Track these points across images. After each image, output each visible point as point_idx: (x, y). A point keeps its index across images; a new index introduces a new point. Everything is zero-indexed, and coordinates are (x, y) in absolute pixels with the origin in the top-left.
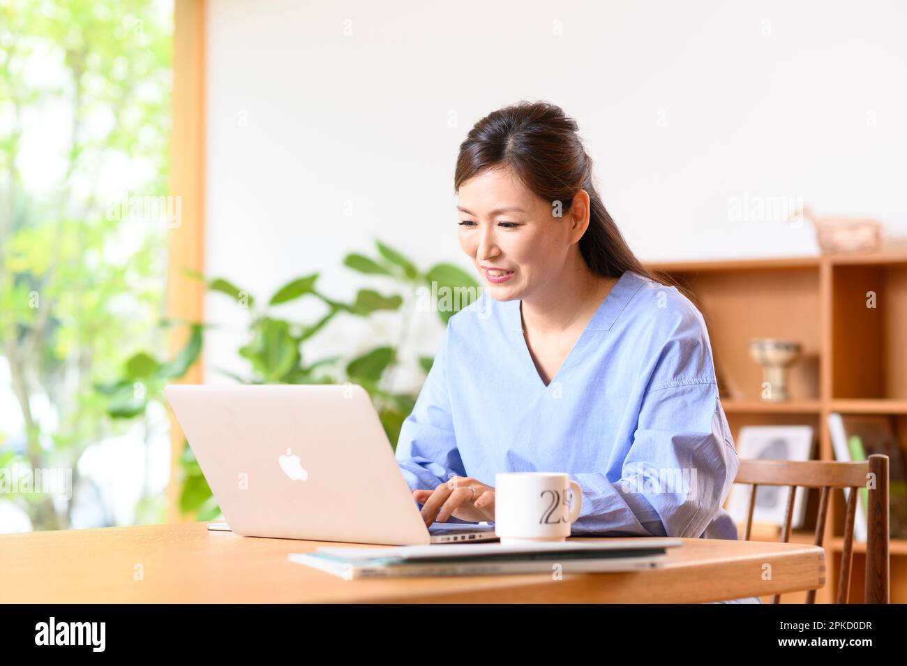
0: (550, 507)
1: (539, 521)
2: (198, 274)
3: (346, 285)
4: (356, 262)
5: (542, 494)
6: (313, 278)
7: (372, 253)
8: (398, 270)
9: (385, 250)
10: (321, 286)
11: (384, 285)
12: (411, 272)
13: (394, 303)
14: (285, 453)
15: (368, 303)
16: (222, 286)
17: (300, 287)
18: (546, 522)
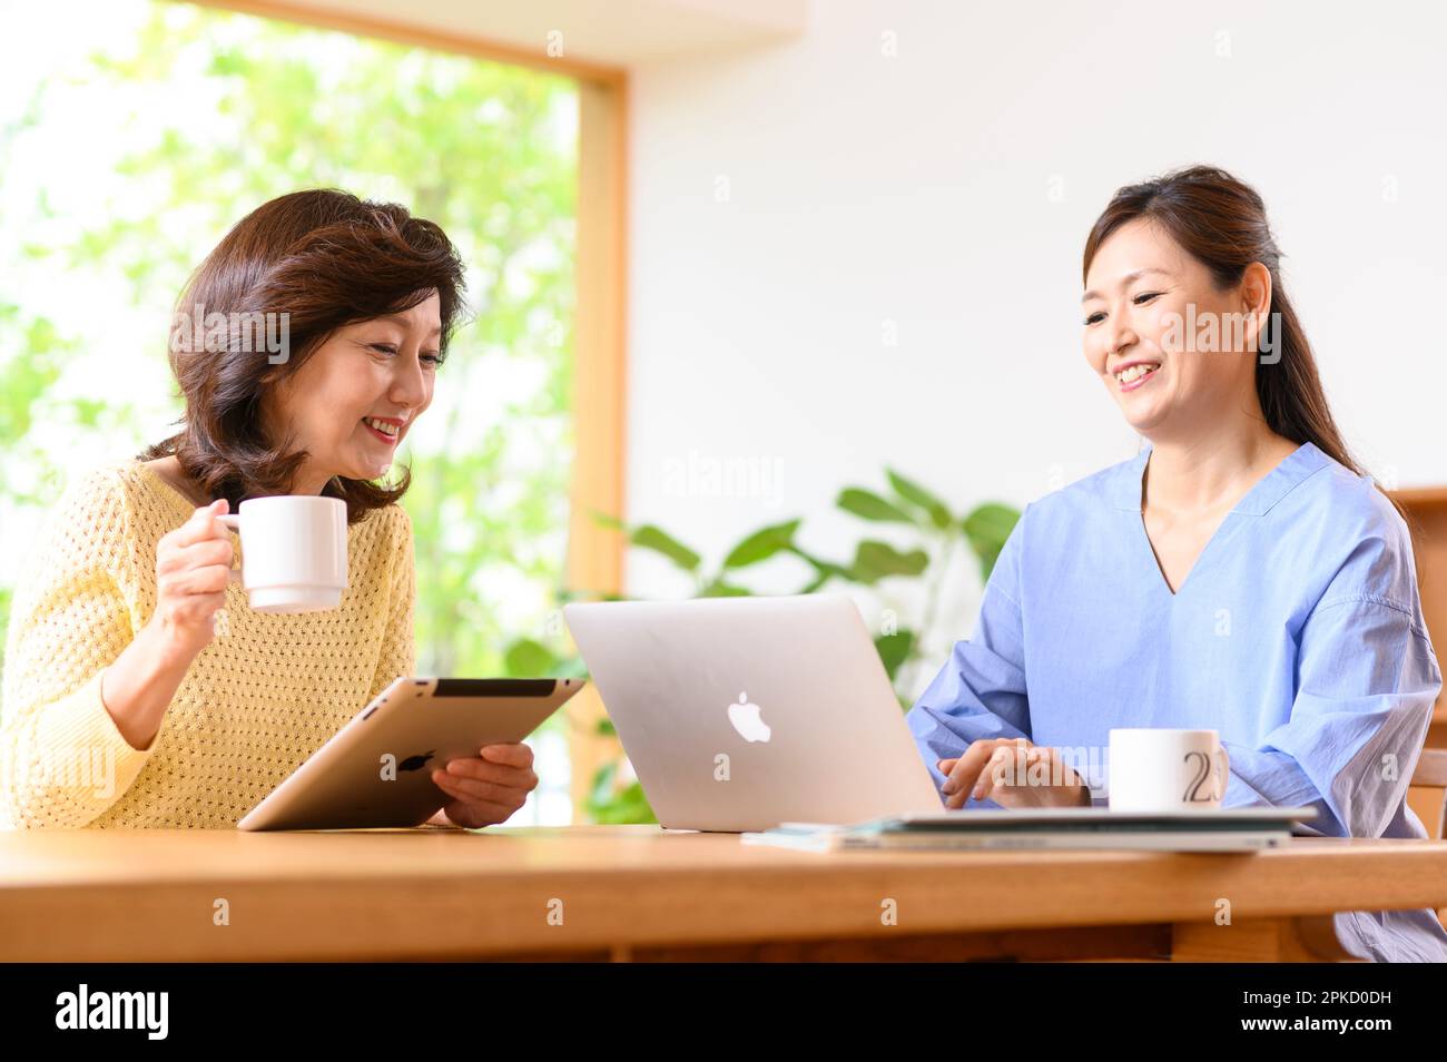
0: (1196, 779)
1: (1182, 797)
2: (617, 522)
3: (839, 537)
4: (857, 502)
5: (1187, 758)
6: (792, 526)
7: (881, 487)
8: (921, 514)
9: (899, 483)
10: (803, 539)
11: (899, 537)
12: (940, 516)
13: (915, 563)
14: (737, 702)
15: (875, 563)
16: (652, 538)
17: (771, 541)
18: (1192, 799)
